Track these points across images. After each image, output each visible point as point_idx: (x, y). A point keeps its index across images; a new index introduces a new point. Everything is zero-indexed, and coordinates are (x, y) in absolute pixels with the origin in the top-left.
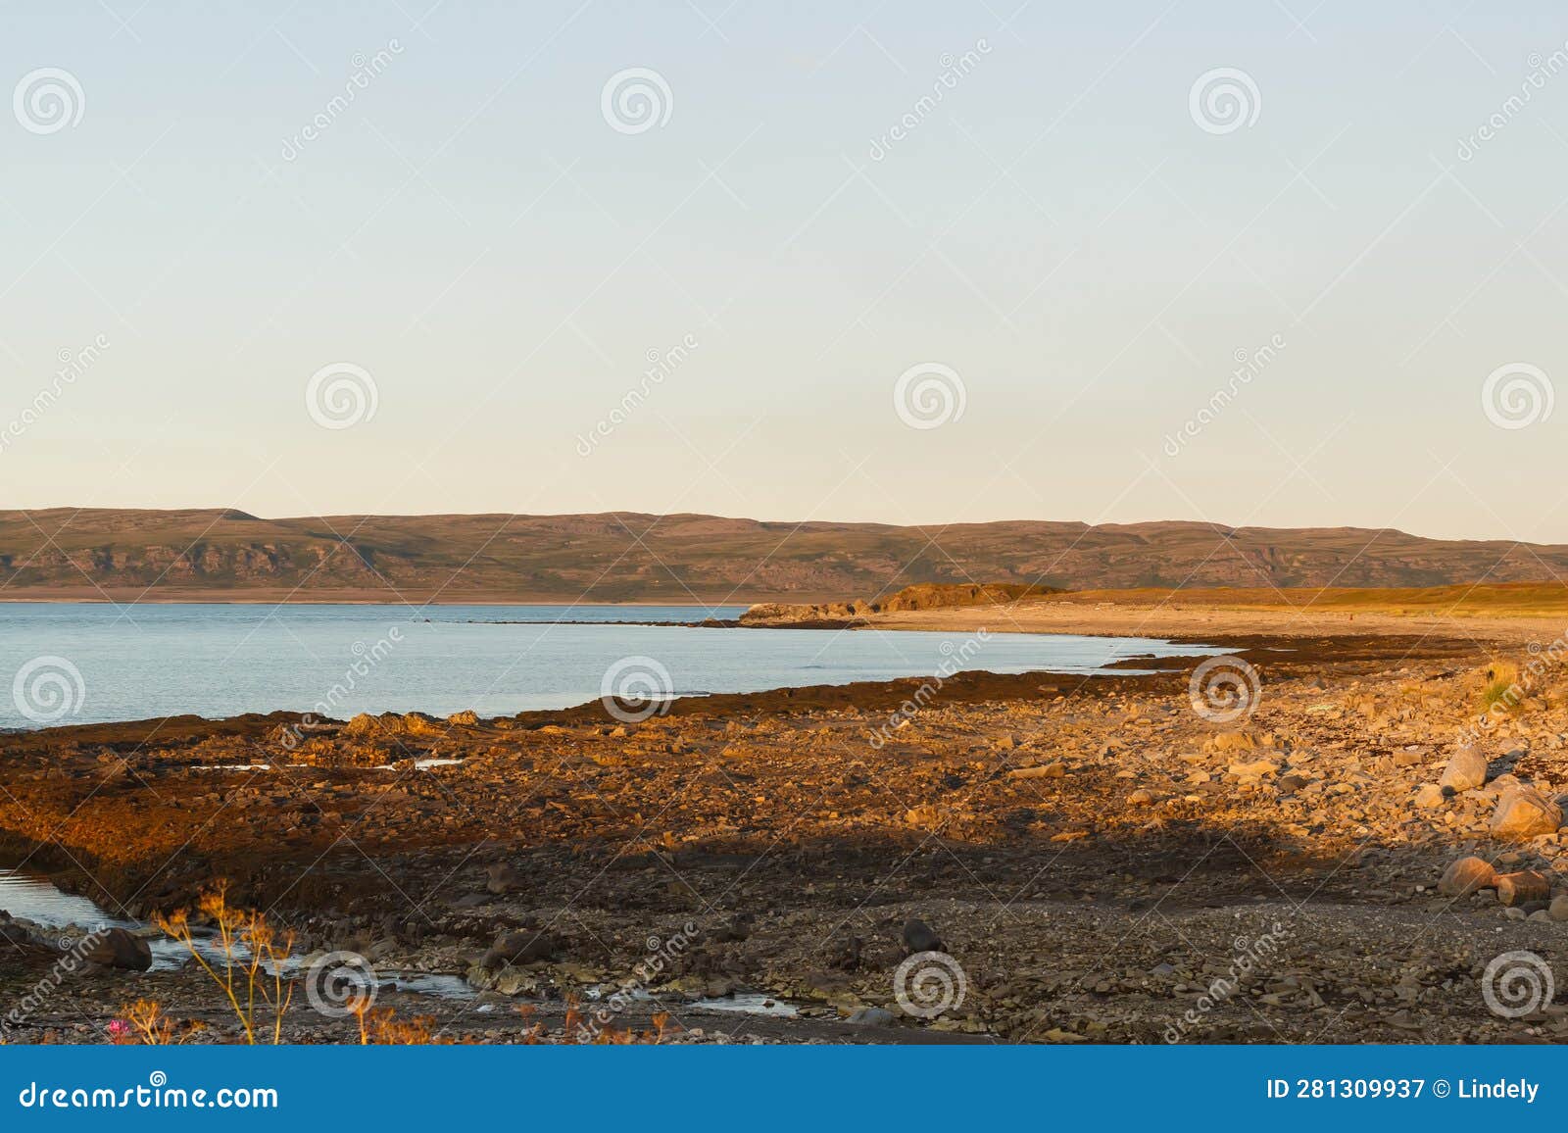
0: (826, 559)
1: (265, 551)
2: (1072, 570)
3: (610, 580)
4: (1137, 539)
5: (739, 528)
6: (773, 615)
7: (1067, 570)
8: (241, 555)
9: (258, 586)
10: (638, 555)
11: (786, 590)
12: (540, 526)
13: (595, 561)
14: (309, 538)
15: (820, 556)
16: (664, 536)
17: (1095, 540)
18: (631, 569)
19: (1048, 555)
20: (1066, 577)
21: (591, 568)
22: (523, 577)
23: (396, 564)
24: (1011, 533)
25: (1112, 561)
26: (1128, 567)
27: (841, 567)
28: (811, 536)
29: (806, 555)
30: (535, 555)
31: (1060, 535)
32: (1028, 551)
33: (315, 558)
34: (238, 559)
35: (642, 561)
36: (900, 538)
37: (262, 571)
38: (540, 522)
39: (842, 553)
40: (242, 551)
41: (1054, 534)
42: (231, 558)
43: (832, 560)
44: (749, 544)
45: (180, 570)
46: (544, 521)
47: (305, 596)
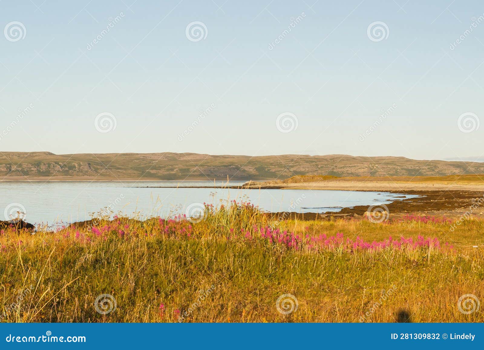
0: (232, 166)
1: (60, 165)
2: (307, 170)
3: (166, 173)
4: (326, 160)
5: (204, 157)
6: (253, 185)
7: (305, 170)
8: (52, 166)
9: (58, 176)
10: (174, 165)
11: (220, 176)
12: (143, 157)
13: (160, 167)
14: (73, 160)
15: (230, 166)
16: (181, 160)
17: (313, 160)
18: (172, 170)
19: (300, 165)
20: (305, 172)
21: (160, 170)
22: (139, 172)
23: (100, 169)
24: (288, 158)
25: (319, 167)
26: (324, 169)
27: (236, 169)
28: (227, 159)
29: (225, 165)
30: (142, 166)
31: (303, 159)
32: (294, 164)
33: (74, 167)
34: (51, 167)
35: (175, 167)
36: (254, 160)
37: (59, 171)
38: (143, 155)
39: (237, 165)
40: (52, 165)
41: (301, 159)
42: (49, 167)
43: (234, 167)
44: (208, 162)
45: (33, 171)
46: (145, 155)
47: (72, 178)
